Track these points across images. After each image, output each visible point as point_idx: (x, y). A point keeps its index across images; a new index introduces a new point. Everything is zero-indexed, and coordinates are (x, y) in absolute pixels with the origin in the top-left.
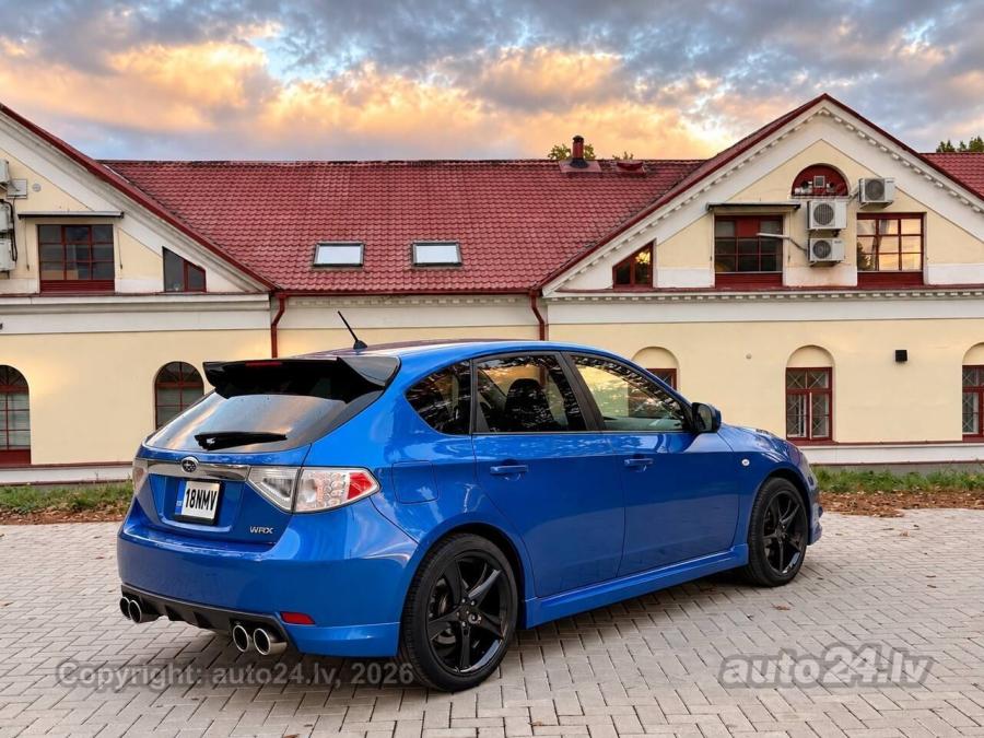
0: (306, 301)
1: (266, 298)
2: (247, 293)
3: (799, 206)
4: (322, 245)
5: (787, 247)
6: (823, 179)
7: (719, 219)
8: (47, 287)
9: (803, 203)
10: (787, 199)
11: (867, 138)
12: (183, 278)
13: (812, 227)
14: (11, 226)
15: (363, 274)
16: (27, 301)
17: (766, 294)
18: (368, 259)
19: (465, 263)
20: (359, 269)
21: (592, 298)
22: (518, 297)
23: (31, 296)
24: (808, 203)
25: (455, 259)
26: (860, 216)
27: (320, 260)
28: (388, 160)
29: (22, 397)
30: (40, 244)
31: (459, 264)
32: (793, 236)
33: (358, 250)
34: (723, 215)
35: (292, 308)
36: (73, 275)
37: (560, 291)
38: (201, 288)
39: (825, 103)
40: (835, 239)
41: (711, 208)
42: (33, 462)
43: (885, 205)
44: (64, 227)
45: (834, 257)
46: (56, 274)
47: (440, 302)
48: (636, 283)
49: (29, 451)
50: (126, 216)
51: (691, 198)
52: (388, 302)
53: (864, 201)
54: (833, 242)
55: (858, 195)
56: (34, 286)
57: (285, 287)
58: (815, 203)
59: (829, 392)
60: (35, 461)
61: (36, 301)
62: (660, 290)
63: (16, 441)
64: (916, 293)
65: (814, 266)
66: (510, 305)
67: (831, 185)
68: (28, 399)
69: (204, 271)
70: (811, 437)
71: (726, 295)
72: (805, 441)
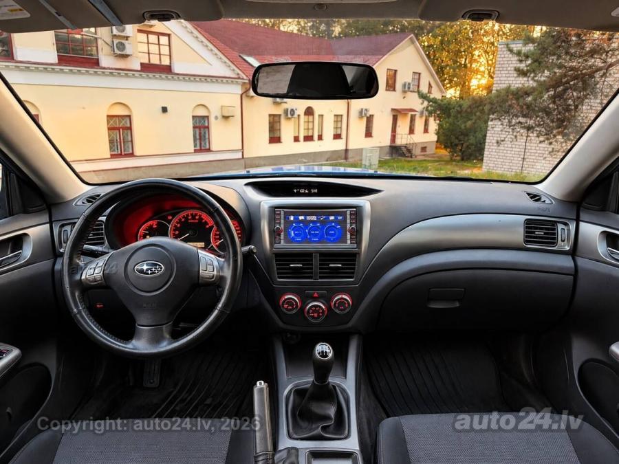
5: (100, 43)
13: (114, 33)
17: (92, 71)
26: (139, 31)
32: (103, 37)
43: (152, 26)
45: (127, 52)
54: (126, 43)
59: (130, 129)
62: (20, 62)
64: (169, 77)
65: (117, 56)
70: (123, 153)
71: (67, 68)
72: (120, 156)
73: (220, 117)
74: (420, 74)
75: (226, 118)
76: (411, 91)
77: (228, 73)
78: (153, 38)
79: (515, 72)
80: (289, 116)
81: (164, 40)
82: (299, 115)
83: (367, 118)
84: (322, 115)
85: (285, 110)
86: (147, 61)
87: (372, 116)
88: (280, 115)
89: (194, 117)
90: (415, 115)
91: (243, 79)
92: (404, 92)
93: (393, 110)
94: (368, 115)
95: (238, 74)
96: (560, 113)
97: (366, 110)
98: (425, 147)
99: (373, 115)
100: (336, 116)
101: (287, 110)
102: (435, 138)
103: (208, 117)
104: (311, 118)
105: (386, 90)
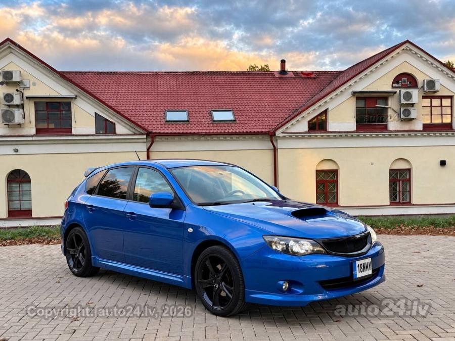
0: (163, 138)
1: (145, 137)
2: (135, 134)
3: (396, 92)
4: (168, 111)
5: (390, 112)
6: (406, 80)
7: (357, 98)
8: (39, 132)
9: (398, 91)
10: (389, 89)
11: (427, 60)
12: (105, 127)
13: (402, 102)
14: (22, 102)
15: (189, 125)
16: (31, 139)
17: (381, 134)
18: (190, 118)
19: (237, 120)
20: (187, 123)
21: (298, 136)
22: (264, 136)
23: (32, 136)
24: (400, 91)
25: (232, 118)
26: (424, 97)
27: (168, 119)
28: (192, 71)
29: (28, 185)
30: (36, 111)
31: (234, 121)
32: (392, 107)
33: (185, 114)
34: (360, 97)
35: (158, 141)
36: (52, 126)
37: (283, 133)
38: (113, 132)
39: (407, 45)
40: (412, 108)
41: (354, 93)
42: (33, 216)
43: (436, 92)
44: (47, 103)
45: (412, 116)
46: (43, 125)
47: (221, 138)
48: (319, 129)
49: (31, 211)
50: (78, 98)
51: (345, 89)
52: (202, 139)
53: (426, 90)
54: (411, 109)
55: (423, 87)
56: (33, 131)
57: (154, 131)
58: (403, 91)
59: (409, 180)
60: (34, 215)
61: (34, 138)
62: (331, 132)
63: (25, 206)
64: (450, 134)
65: (403, 121)
66: (260, 140)
67: (410, 83)
68: (31, 186)
69: (114, 124)
70: (401, 202)
71: (362, 134)
72: (399, 204)
78: (436, 102)
81: (446, 102)
86: (429, 122)
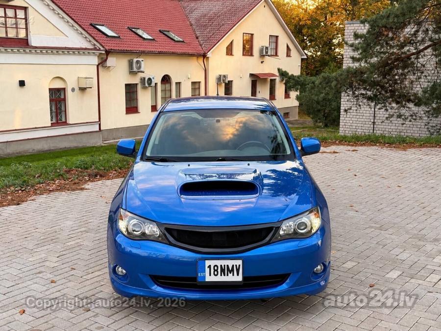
64: (27, 50)
73: (77, 89)
74: (277, 37)
75: (83, 90)
76: (269, 56)
77: (85, 45)
78: (10, 13)
79: (351, 60)
80: (147, 85)
81: (21, 14)
82: (156, 84)
83: (226, 84)
84: (180, 83)
85: (141, 79)
86: (4, 35)
87: (230, 82)
88: (137, 84)
89: (50, 90)
90: (275, 79)
91: (100, 50)
92: (262, 56)
93: (252, 75)
94: (227, 81)
95: (94, 45)
96: (390, 86)
97: (224, 76)
98: (288, 113)
99: (232, 81)
100: (193, 83)
101: (144, 78)
102: (296, 103)
103: (64, 89)
104: (167, 86)
105: (243, 55)
